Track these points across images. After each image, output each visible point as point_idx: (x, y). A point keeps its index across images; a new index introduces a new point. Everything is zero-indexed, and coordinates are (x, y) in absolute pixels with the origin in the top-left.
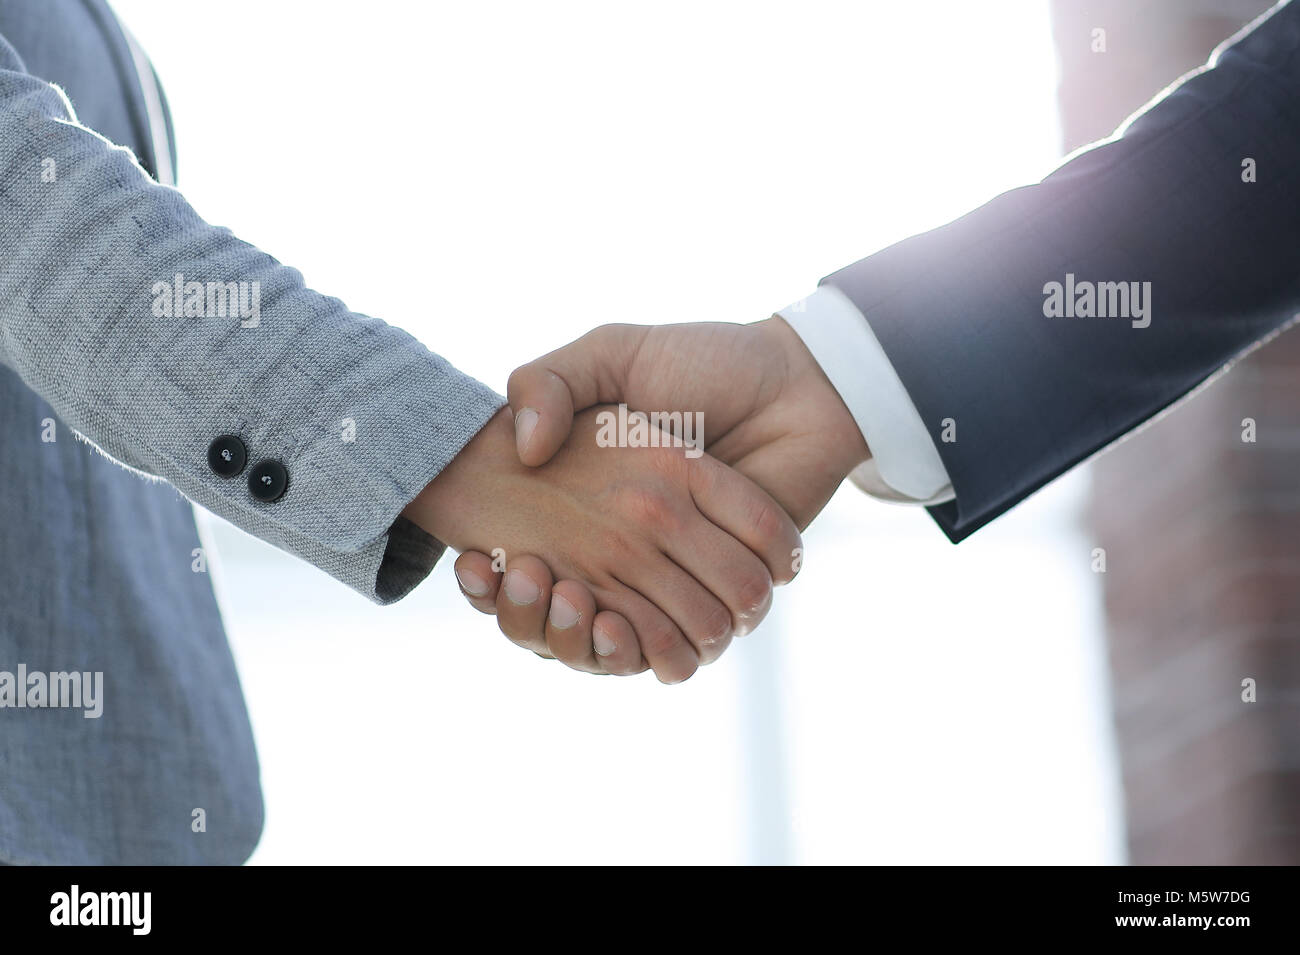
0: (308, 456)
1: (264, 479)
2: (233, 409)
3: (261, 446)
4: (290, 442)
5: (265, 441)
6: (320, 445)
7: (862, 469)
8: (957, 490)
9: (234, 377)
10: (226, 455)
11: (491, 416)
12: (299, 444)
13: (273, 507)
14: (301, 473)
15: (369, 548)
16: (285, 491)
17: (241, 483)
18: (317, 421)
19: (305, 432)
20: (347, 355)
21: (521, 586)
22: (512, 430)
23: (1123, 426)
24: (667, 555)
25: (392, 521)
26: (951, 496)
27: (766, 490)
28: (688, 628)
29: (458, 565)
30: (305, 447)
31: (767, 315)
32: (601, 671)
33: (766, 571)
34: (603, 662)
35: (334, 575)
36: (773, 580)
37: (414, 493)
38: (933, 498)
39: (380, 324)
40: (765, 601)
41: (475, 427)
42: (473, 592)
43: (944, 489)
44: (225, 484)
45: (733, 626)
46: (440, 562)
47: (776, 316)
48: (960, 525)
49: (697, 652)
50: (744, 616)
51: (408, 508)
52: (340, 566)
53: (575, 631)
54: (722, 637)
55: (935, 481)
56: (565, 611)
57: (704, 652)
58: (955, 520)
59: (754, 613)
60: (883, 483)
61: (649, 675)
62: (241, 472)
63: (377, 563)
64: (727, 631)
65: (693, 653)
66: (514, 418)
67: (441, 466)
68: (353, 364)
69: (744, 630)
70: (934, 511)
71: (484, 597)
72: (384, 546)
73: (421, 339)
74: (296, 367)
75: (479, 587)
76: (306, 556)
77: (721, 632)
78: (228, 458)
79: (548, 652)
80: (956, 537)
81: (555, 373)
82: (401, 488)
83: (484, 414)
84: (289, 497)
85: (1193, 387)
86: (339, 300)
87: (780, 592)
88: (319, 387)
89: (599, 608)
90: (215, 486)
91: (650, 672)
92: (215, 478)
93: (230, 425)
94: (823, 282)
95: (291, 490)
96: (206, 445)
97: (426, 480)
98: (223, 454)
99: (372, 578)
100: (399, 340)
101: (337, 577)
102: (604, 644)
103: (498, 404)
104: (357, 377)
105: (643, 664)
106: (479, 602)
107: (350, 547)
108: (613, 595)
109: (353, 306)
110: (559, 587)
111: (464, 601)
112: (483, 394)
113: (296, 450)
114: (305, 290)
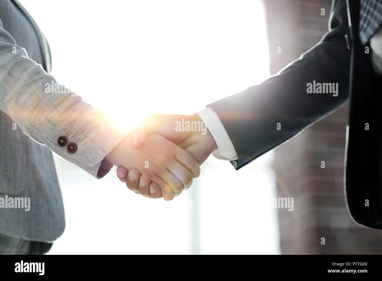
0: (82, 143)
1: (71, 147)
2: (64, 130)
3: (71, 139)
4: (78, 139)
5: (72, 138)
6: (85, 140)
7: (215, 151)
8: (238, 157)
10: (62, 141)
11: (127, 135)
13: (73, 154)
14: (80, 147)
15: (96, 166)
16: (76, 150)
17: (65, 148)
18: (85, 134)
19: (82, 137)
21: (132, 176)
22: (132, 138)
23: (278, 143)
24: (168, 170)
25: (102, 160)
26: (237, 158)
27: (193, 156)
28: (173, 188)
29: (117, 170)
30: (81, 140)
31: (193, 114)
32: (151, 197)
33: (192, 175)
34: (151, 195)
35: (87, 171)
36: (193, 177)
38: (233, 159)
40: (191, 183)
42: (121, 177)
43: (235, 157)
44: (62, 148)
45: (183, 188)
46: (112, 169)
47: (196, 114)
48: (238, 165)
50: (186, 185)
51: (106, 156)
52: (89, 170)
53: (145, 187)
54: (180, 190)
55: (232, 154)
56: (143, 183)
57: (176, 194)
60: (220, 155)
62: (65, 145)
63: (98, 169)
64: (182, 189)
65: (173, 194)
66: (132, 135)
67: (114, 146)
69: (186, 189)
70: (232, 162)
71: (123, 178)
72: (100, 165)
74: (80, 121)
75: (122, 176)
76: (80, 167)
77: (181, 189)
78: (62, 142)
79: (138, 192)
82: (104, 152)
83: (125, 134)
84: (77, 152)
85: (294, 135)
87: (195, 180)
88: (85, 126)
89: (151, 182)
90: (59, 148)
91: (163, 198)
92: (59, 146)
93: (63, 134)
94: (207, 106)
95: (78, 150)
96: (57, 138)
97: (111, 150)
98: (61, 141)
101: (88, 172)
102: (152, 191)
104: (95, 124)
105: (161, 196)
106: (121, 179)
107: (92, 165)
108: (154, 179)
110: (142, 176)
111: (118, 179)
113: (79, 141)
114: (83, 102)
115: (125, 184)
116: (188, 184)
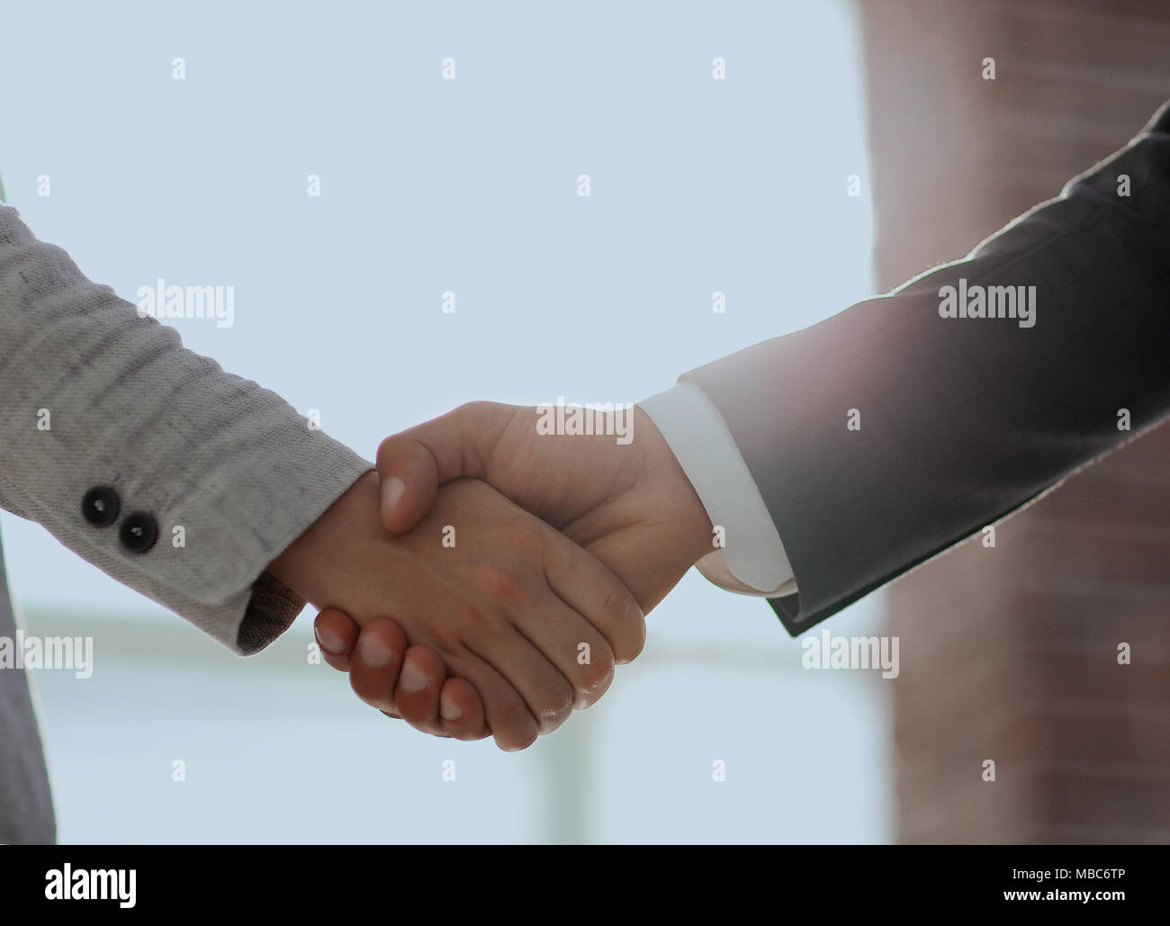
0: (178, 511)
1: (134, 530)
2: (107, 460)
3: (133, 498)
4: (161, 496)
5: (137, 494)
6: (191, 499)
7: (708, 560)
8: (800, 586)
9: (110, 431)
10: (99, 506)
11: (354, 480)
12: (170, 498)
13: (143, 558)
15: (232, 602)
16: (154, 542)
17: (112, 534)
18: (187, 476)
19: (176, 487)
20: (220, 415)
21: (375, 647)
22: (378, 494)
24: (517, 629)
25: (256, 577)
26: (794, 590)
27: (616, 573)
28: (532, 700)
29: (318, 621)
30: (172, 502)
32: (444, 734)
33: (610, 651)
34: (447, 725)
36: (616, 658)
37: (278, 550)
38: (777, 591)
39: (252, 386)
40: (605, 680)
41: (340, 490)
42: (332, 648)
43: (788, 582)
44: (96, 533)
45: (574, 700)
48: (800, 617)
49: (538, 722)
50: (585, 692)
52: (205, 617)
53: (423, 696)
54: (563, 710)
55: (778, 571)
56: (415, 676)
58: (795, 614)
59: (594, 689)
60: (730, 575)
61: (490, 740)
62: (112, 523)
64: (568, 704)
65: (534, 723)
66: (381, 484)
67: (305, 526)
68: (225, 424)
69: (584, 703)
70: (775, 603)
71: (340, 654)
72: (248, 598)
73: (292, 403)
74: (170, 424)
75: (337, 644)
77: (563, 706)
78: (100, 509)
79: (396, 711)
80: (795, 629)
81: (425, 446)
82: (266, 545)
83: (349, 477)
84: (157, 549)
86: (215, 362)
88: (192, 444)
89: (448, 675)
90: (86, 534)
91: (491, 739)
92: (88, 527)
93: (105, 476)
94: (683, 379)
95: (160, 542)
96: (80, 495)
97: (290, 539)
98: (97, 505)
99: (234, 630)
100: (272, 402)
102: (451, 710)
103: (363, 469)
104: (227, 437)
105: (485, 730)
106: (334, 659)
107: (214, 600)
108: (462, 663)
109: (228, 367)
110: (412, 652)
112: (347, 458)
113: (166, 503)
114: (183, 350)
115: (346, 676)
116: (595, 686)
